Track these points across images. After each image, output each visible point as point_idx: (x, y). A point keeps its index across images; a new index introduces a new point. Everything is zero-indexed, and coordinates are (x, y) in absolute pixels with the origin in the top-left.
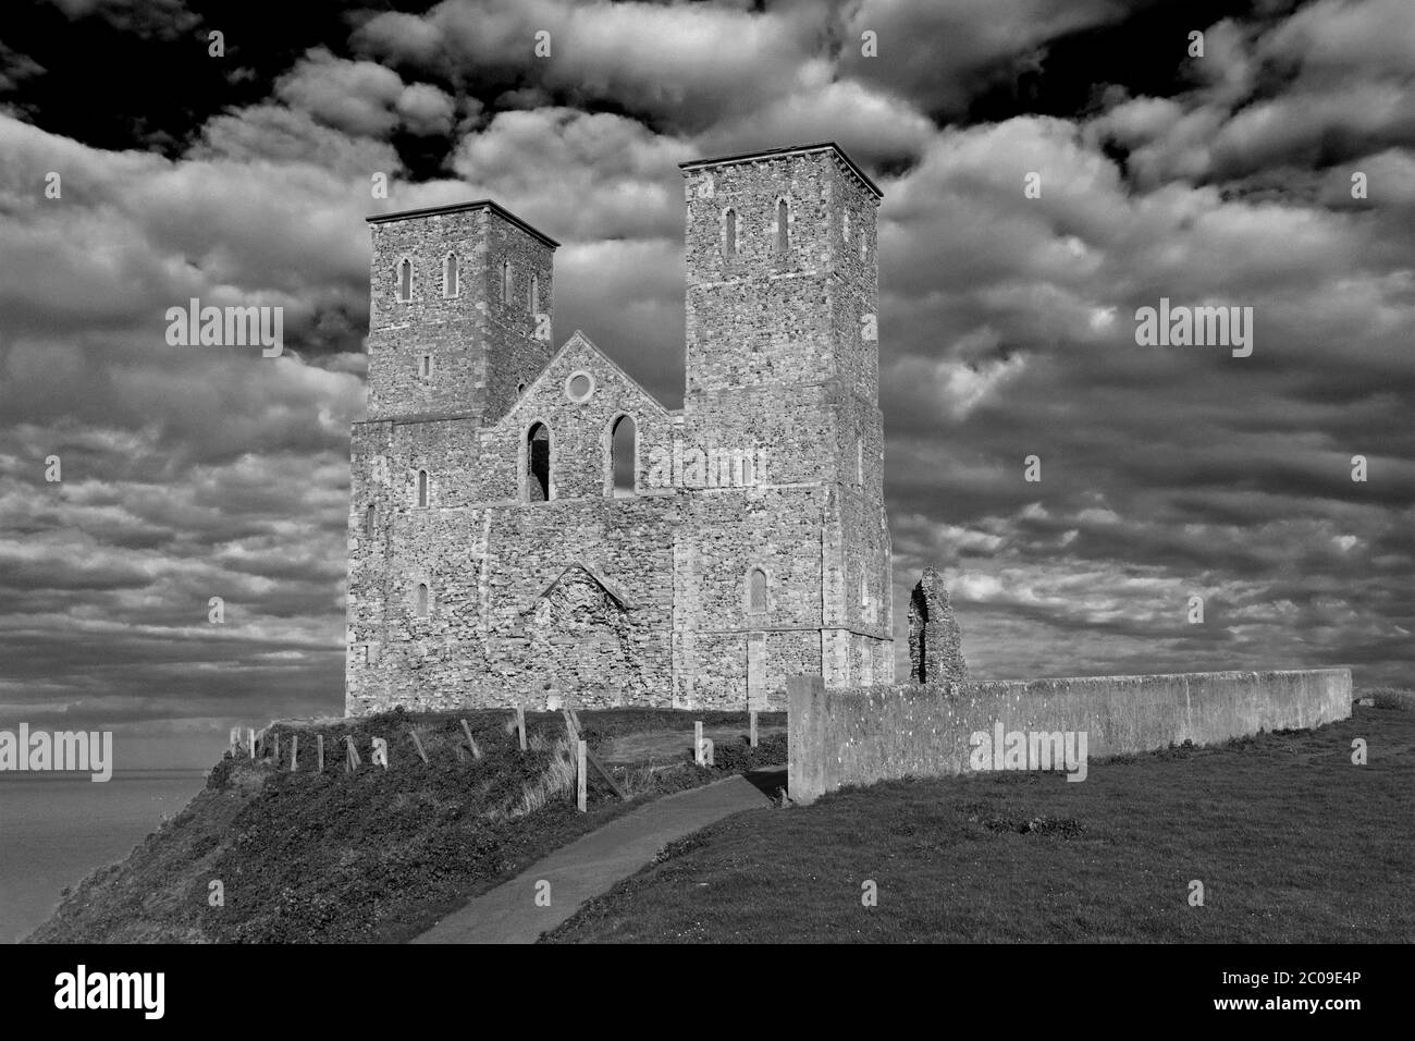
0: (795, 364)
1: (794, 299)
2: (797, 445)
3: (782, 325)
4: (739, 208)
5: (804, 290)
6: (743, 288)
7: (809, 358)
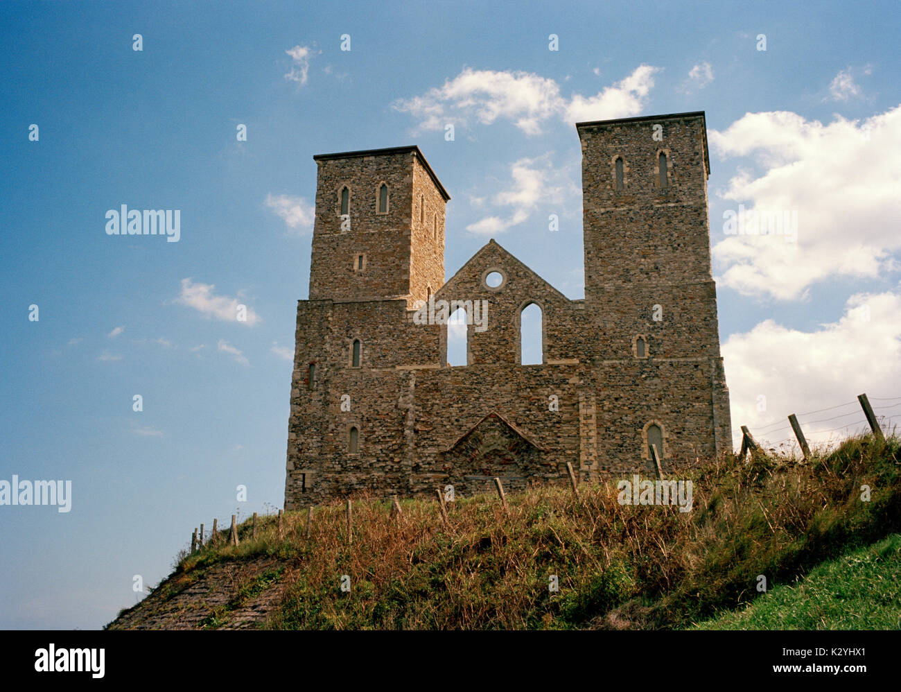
0: (680, 268)
1: (675, 222)
2: (684, 329)
3: (666, 240)
4: (626, 156)
5: (684, 215)
6: (631, 213)
7: (690, 264)
